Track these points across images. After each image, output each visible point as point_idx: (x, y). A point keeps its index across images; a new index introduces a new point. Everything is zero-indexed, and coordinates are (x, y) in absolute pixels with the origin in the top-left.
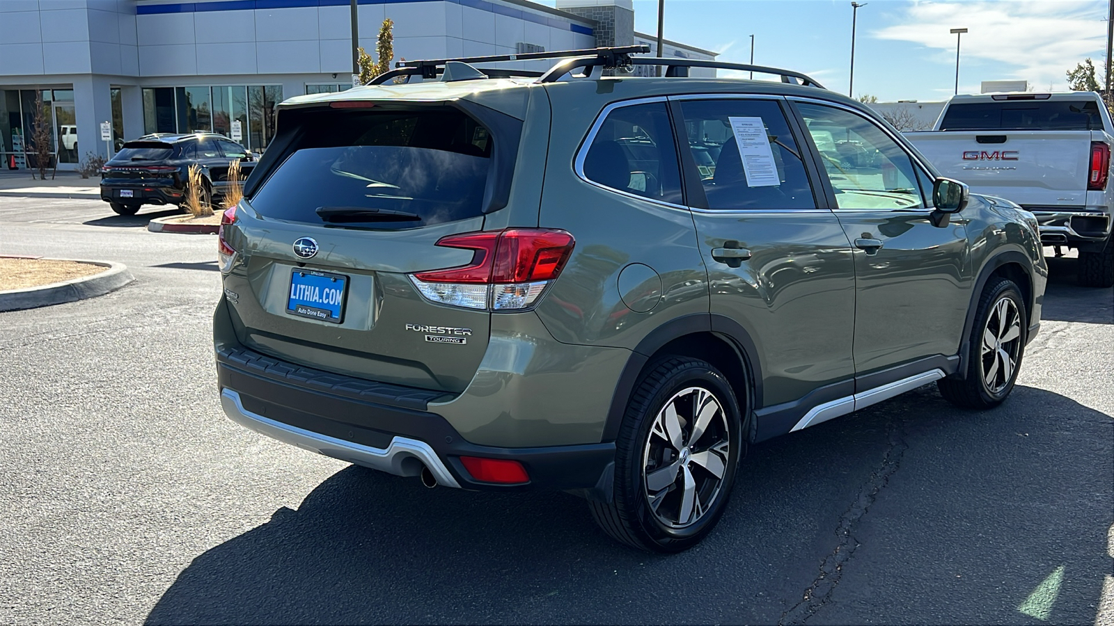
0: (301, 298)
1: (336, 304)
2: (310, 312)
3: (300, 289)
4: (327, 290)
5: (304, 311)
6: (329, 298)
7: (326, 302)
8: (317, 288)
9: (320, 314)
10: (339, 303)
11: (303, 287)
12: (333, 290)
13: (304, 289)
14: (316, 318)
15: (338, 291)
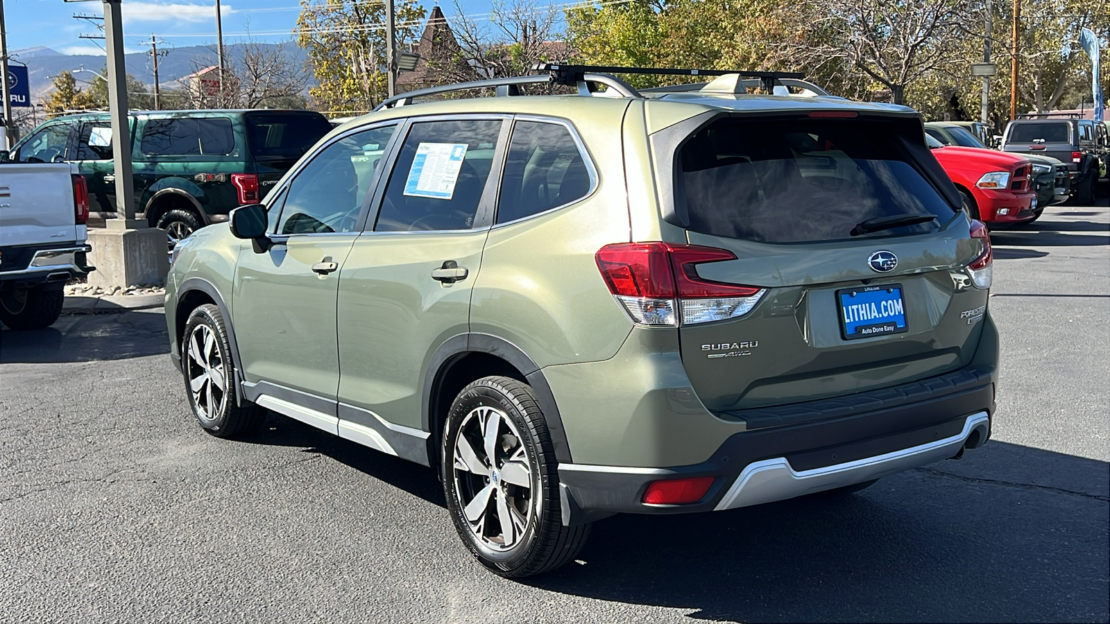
0: (857, 320)
1: (897, 314)
2: (875, 330)
3: (853, 310)
4: (884, 303)
5: (869, 331)
6: (888, 311)
7: (886, 315)
8: (873, 304)
9: (887, 329)
10: (900, 313)
11: (855, 307)
12: (890, 302)
13: (858, 309)
14: (884, 333)
15: (895, 301)
